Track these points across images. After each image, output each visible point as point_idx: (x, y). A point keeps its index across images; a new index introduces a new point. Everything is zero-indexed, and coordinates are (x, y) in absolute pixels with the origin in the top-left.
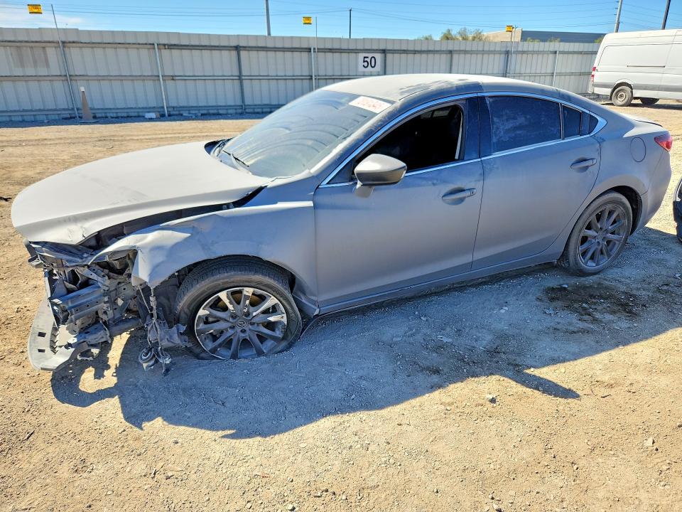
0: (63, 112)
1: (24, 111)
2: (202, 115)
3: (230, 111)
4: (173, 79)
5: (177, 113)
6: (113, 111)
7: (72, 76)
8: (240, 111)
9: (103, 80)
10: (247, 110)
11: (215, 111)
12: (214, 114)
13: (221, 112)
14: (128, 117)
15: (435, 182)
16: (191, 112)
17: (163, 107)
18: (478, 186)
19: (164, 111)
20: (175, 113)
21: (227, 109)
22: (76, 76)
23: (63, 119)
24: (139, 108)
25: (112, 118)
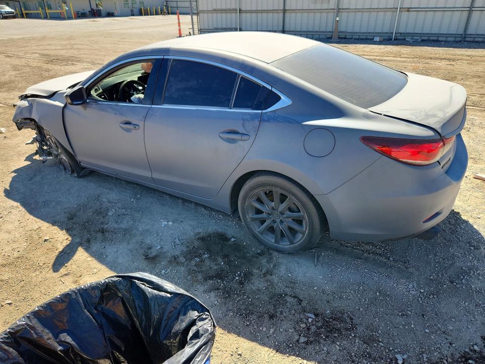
0: (328, 34)
1: (309, 32)
2: (422, 40)
3: (449, 39)
4: (408, 11)
5: (403, 38)
6: (357, 34)
7: (340, 9)
8: (460, 39)
9: (358, 12)
10: (467, 39)
11: (436, 38)
12: (433, 41)
13: (440, 39)
14: (366, 39)
15: (116, 112)
16: (415, 38)
17: (393, 33)
18: (141, 124)
19: (392, 36)
20: (400, 37)
21: (447, 37)
22: (343, 9)
23: (327, 38)
24: (376, 33)
25: (355, 39)
